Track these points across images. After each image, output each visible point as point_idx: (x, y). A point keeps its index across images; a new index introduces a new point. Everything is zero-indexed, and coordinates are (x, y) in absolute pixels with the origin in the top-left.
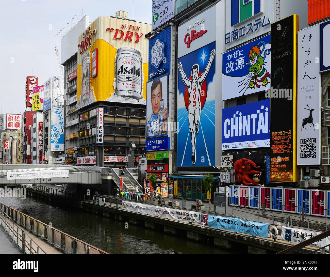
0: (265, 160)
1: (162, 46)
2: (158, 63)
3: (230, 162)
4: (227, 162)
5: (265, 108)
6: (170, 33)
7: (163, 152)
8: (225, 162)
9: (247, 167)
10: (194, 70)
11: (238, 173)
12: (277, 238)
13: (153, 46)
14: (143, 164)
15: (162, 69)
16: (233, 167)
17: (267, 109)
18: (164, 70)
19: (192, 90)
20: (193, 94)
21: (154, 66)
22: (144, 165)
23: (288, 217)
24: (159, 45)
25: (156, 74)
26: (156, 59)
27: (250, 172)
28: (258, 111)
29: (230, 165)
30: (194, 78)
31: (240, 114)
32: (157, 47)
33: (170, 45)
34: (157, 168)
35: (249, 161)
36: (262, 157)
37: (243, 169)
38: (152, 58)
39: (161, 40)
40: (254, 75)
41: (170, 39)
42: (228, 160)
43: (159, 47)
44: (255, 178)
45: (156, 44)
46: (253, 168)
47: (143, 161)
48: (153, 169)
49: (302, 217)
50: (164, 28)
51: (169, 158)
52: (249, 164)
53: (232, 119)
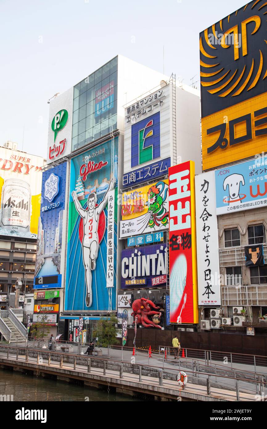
0: (165, 300)
1: (57, 181)
2: (52, 196)
3: (128, 302)
4: (124, 302)
5: (164, 248)
6: (66, 168)
7: (53, 290)
8: (123, 302)
9: (146, 307)
10: (91, 199)
11: (136, 314)
12: (186, 386)
13: (46, 179)
14: (29, 303)
15: (56, 203)
16: (132, 307)
17: (166, 250)
18: (58, 204)
19: (88, 220)
20: (90, 225)
21: (47, 199)
22: (30, 305)
23: (194, 362)
24: (54, 179)
25: (49, 208)
26: (49, 192)
27: (149, 313)
28: (158, 251)
29: (128, 305)
30: (90, 207)
31: (139, 253)
32: (51, 181)
33: (65, 180)
34: (45, 308)
35: (148, 300)
36: (161, 297)
37: (142, 309)
38: (46, 191)
39: (56, 175)
40: (153, 214)
41: (65, 174)
42: (125, 300)
43: (53, 181)
44: (154, 319)
45: (50, 178)
46: (152, 309)
47: (29, 301)
48: (41, 310)
49: (207, 361)
50: (60, 163)
51: (61, 297)
52: (148, 304)
53: (131, 259)
